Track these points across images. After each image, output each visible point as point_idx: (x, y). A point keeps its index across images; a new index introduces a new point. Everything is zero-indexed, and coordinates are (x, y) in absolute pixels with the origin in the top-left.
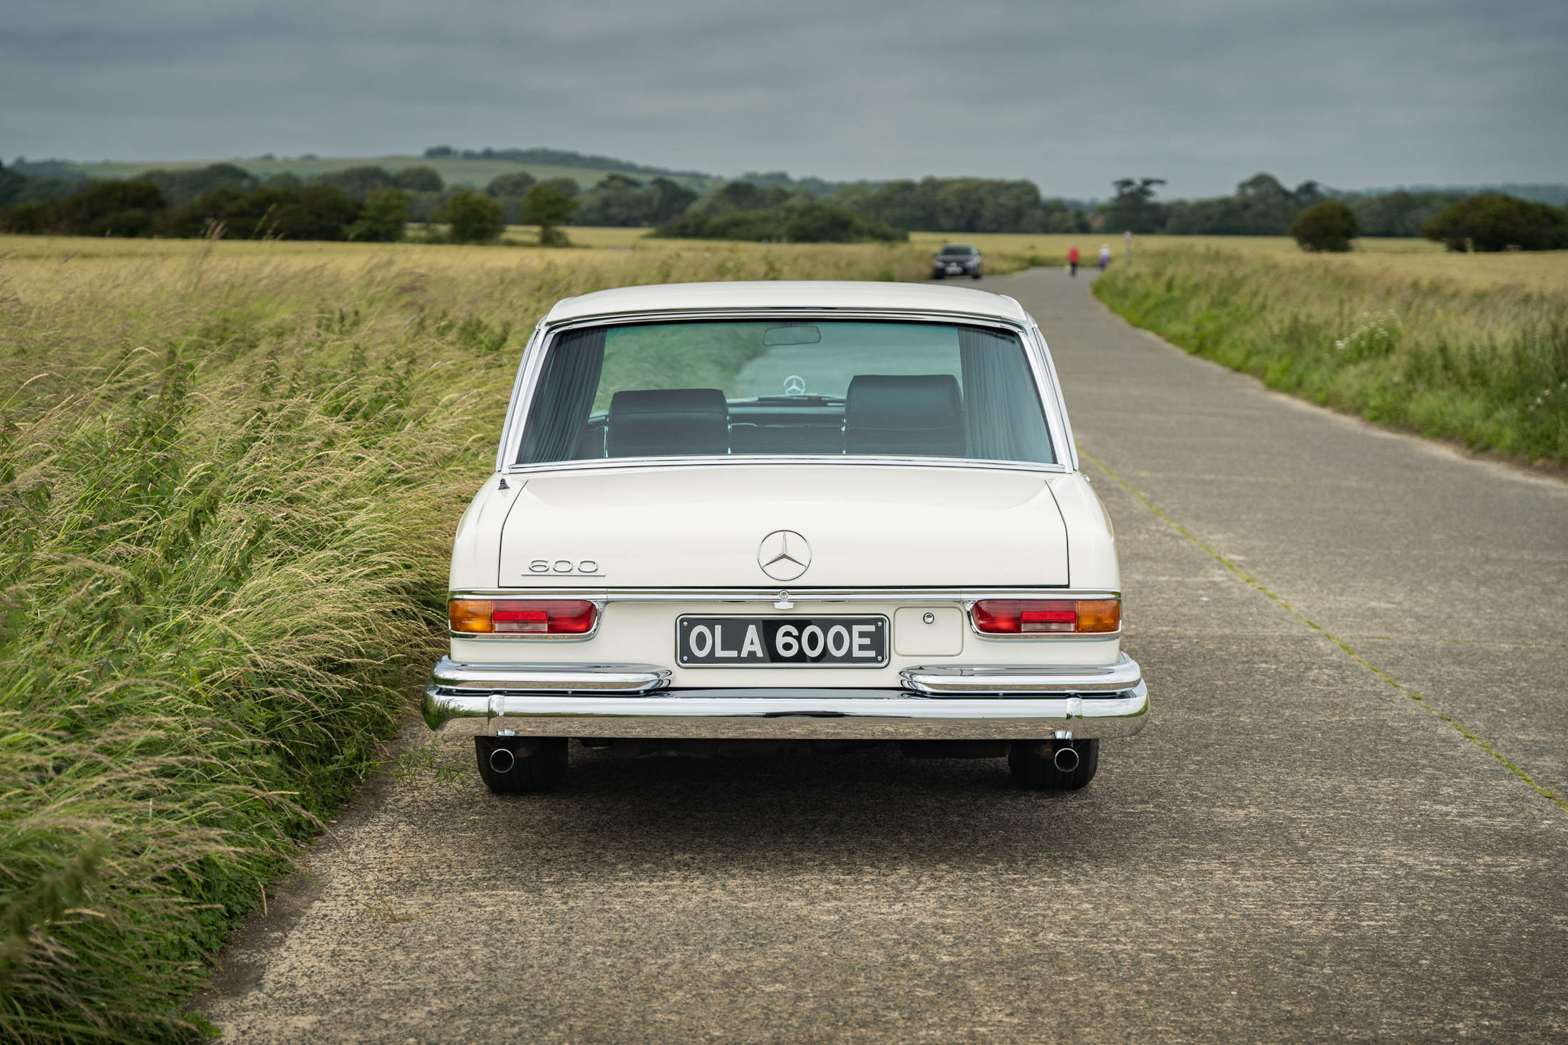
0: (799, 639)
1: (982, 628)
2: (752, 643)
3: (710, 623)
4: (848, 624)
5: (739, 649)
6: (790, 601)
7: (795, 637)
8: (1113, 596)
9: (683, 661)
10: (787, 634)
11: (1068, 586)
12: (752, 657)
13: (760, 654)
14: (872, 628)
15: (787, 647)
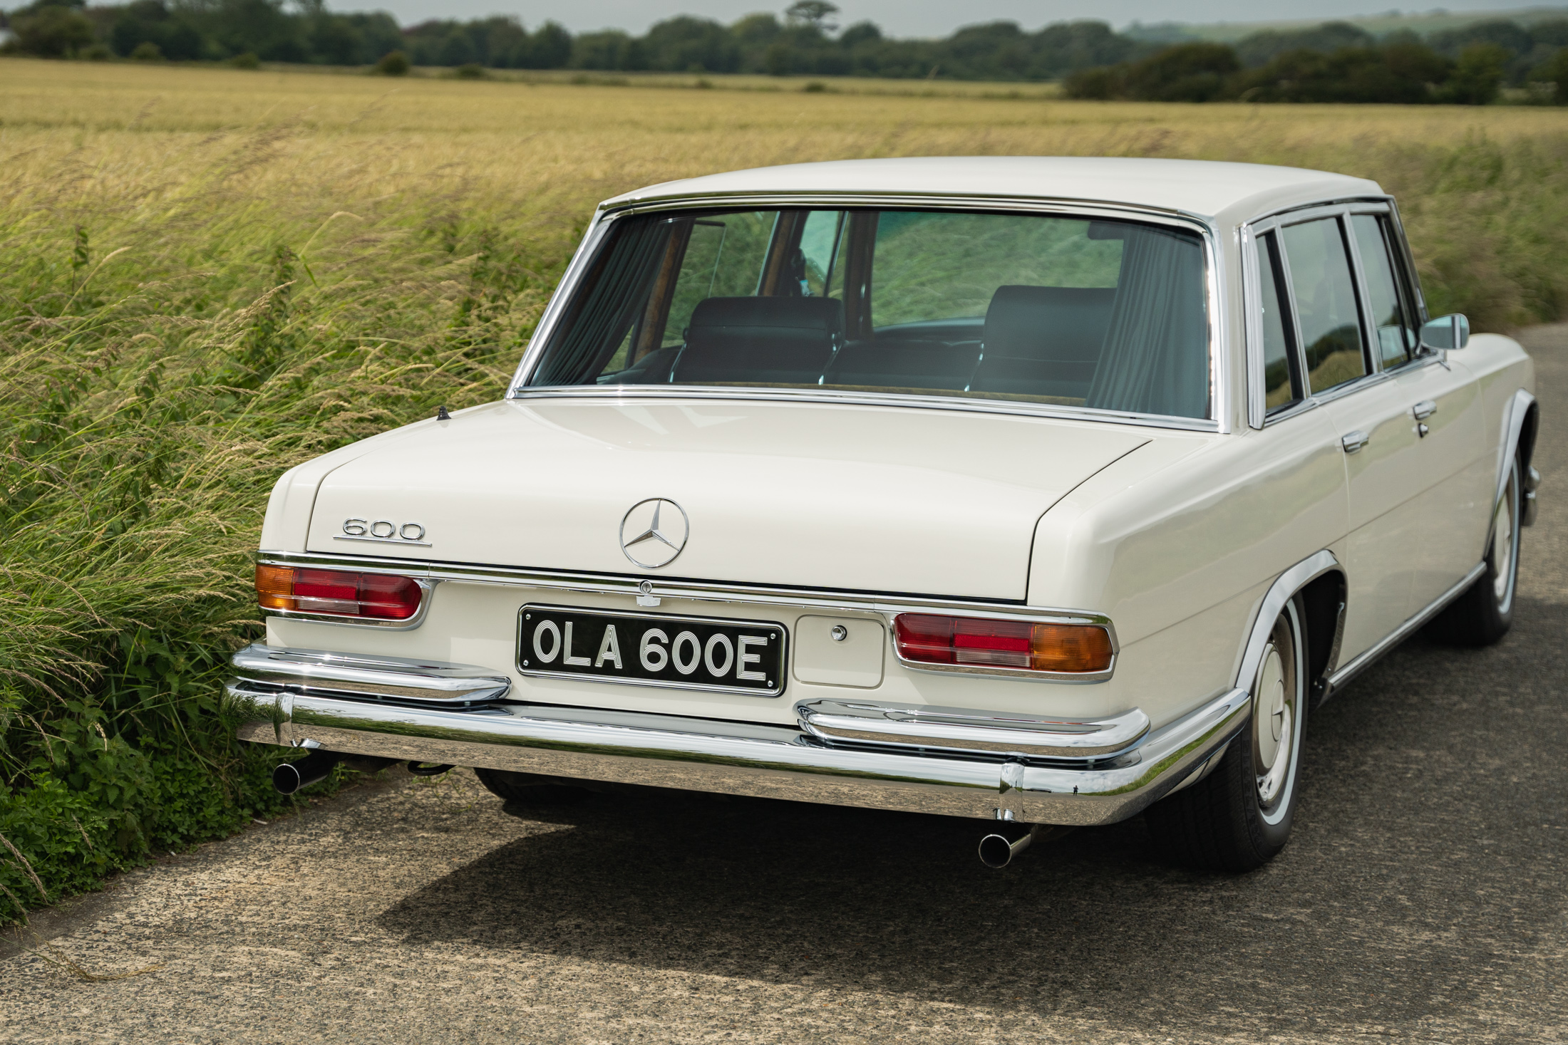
0: (668, 648)
1: (905, 652)
2: (610, 649)
3: (560, 619)
4: (733, 633)
5: (594, 656)
6: (655, 596)
7: (664, 645)
8: (1090, 621)
9: (524, 667)
10: (655, 640)
11: (1024, 602)
12: (608, 668)
13: (619, 665)
14: (762, 641)
15: (654, 658)
